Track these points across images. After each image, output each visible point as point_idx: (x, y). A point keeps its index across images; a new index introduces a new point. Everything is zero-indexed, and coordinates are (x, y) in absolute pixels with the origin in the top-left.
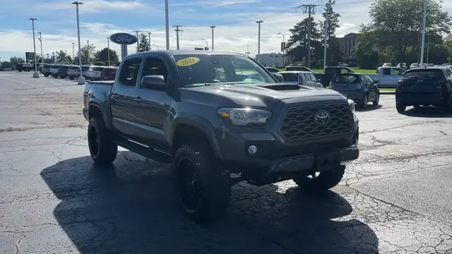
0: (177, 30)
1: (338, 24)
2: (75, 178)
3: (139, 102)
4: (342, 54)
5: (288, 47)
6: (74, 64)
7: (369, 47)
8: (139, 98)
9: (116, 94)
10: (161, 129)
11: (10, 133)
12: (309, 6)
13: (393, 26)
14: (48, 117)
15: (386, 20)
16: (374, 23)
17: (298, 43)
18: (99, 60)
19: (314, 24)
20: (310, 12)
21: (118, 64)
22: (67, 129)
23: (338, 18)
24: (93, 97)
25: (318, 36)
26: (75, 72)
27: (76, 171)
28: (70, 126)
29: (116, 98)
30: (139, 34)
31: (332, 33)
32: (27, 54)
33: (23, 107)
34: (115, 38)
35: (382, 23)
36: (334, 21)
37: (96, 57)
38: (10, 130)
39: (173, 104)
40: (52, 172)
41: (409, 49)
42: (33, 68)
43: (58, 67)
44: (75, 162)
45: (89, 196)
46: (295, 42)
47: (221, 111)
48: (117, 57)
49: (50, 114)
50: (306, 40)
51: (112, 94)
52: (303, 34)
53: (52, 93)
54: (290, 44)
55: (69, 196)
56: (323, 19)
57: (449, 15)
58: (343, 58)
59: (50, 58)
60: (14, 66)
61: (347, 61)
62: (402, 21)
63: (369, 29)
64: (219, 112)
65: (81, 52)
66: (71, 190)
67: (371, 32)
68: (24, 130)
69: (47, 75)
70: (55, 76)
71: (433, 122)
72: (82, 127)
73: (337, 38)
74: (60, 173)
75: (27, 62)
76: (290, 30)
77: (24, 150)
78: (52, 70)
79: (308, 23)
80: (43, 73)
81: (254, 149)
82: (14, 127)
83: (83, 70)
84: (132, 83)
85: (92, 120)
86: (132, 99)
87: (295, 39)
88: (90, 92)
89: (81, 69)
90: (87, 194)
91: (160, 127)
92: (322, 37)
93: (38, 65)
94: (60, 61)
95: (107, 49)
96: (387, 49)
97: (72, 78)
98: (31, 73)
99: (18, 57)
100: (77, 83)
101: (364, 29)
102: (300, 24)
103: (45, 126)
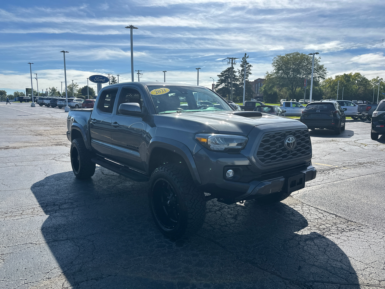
0: (139, 73)
1: (250, 72)
2: (58, 192)
3: (115, 127)
4: (253, 92)
5: (217, 87)
6: (62, 97)
7: (271, 88)
8: (116, 123)
9: (95, 120)
10: (138, 151)
11: (6, 151)
12: (232, 59)
13: (287, 74)
14: (39, 137)
15: (283, 70)
16: (275, 71)
17: (223, 85)
18: (81, 95)
19: (234, 72)
20: (232, 63)
21: (95, 97)
22: (54, 147)
23: (251, 68)
24: (75, 121)
25: (237, 80)
26: (63, 103)
27: (59, 186)
28: (57, 145)
29: (94, 123)
30: (110, 76)
31: (246, 78)
32: (27, 89)
33: (20, 129)
34: (92, 79)
35: (280, 72)
36: (248, 70)
37: (79, 92)
38: (7, 148)
39: (149, 130)
40: (39, 186)
41: (298, 89)
42: (31, 100)
43: (50, 99)
44: (59, 177)
45: (71, 210)
46: (221, 84)
47: (198, 136)
48: (94, 92)
49: (41, 135)
50: (228, 83)
51: (91, 119)
52: (226, 78)
53: (44, 119)
54: (218, 85)
55: (51, 211)
56: (241, 69)
57: (325, 67)
58: (254, 96)
59: (44, 93)
60: (17, 98)
61: (256, 98)
62: (294, 70)
63: (271, 75)
64: (196, 138)
65: (68, 89)
66: (54, 205)
67: (273, 78)
68: (18, 148)
69: (41, 105)
70: (48, 106)
71: (330, 141)
72: (66, 145)
73: (250, 82)
74: (46, 187)
75: (27, 95)
76: (218, 76)
77: (16, 165)
78: (46, 101)
79: (230, 70)
80: (38, 103)
81: (230, 173)
82: (11, 145)
83: (69, 102)
84: (109, 110)
85: (74, 141)
86: (109, 124)
87: (221, 81)
88: (72, 118)
89: (67, 100)
90: (69, 208)
91: (136, 150)
92: (240, 81)
93: (35, 98)
94: (52, 95)
95: (87, 86)
96: (284, 89)
97: (60, 107)
98: (30, 103)
99: (20, 92)
100: (64, 111)
101: (268, 76)
102: (225, 72)
103: (37, 144)
